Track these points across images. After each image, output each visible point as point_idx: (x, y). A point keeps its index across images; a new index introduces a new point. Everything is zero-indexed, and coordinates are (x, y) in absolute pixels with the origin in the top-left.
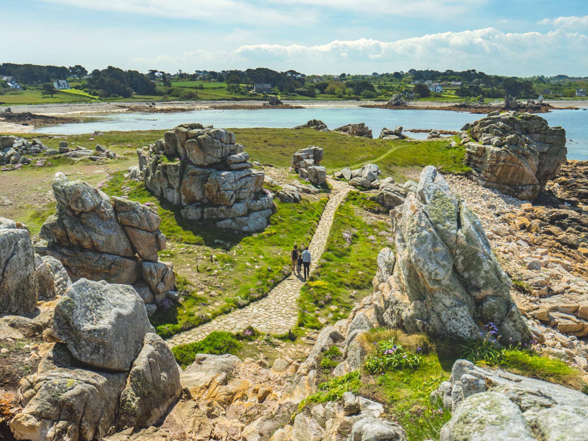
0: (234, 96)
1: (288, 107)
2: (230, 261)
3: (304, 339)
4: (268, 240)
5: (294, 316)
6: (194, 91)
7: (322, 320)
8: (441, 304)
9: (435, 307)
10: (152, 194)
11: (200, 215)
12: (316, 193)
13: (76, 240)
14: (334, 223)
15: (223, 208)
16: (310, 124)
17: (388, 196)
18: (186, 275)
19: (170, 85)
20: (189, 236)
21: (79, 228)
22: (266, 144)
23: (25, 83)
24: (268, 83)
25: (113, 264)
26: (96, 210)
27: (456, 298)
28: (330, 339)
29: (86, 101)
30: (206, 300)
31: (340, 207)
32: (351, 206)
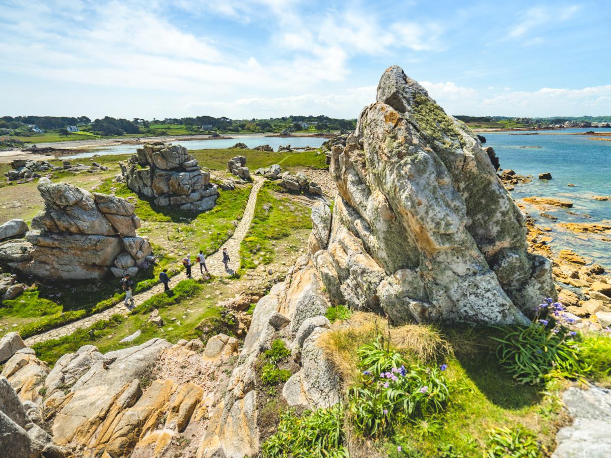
0: (190, 133)
1: (223, 138)
2: (192, 231)
3: (245, 276)
4: (217, 214)
5: (237, 262)
6: (165, 130)
7: (256, 262)
8: (449, 273)
9: (439, 277)
10: (133, 191)
11: (168, 203)
12: (244, 184)
13: (64, 227)
14: (257, 200)
15: (184, 196)
16: (237, 145)
17: (288, 182)
18: (160, 243)
19: (148, 127)
20: (160, 216)
21: (65, 218)
22: (211, 158)
23: (46, 128)
24: (210, 124)
25: (98, 242)
26: (79, 204)
27: (474, 261)
28: (271, 327)
29: (92, 139)
30: (175, 259)
31: (260, 191)
32: (266, 189)
